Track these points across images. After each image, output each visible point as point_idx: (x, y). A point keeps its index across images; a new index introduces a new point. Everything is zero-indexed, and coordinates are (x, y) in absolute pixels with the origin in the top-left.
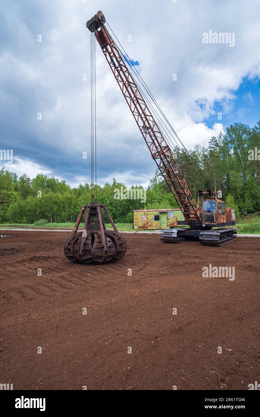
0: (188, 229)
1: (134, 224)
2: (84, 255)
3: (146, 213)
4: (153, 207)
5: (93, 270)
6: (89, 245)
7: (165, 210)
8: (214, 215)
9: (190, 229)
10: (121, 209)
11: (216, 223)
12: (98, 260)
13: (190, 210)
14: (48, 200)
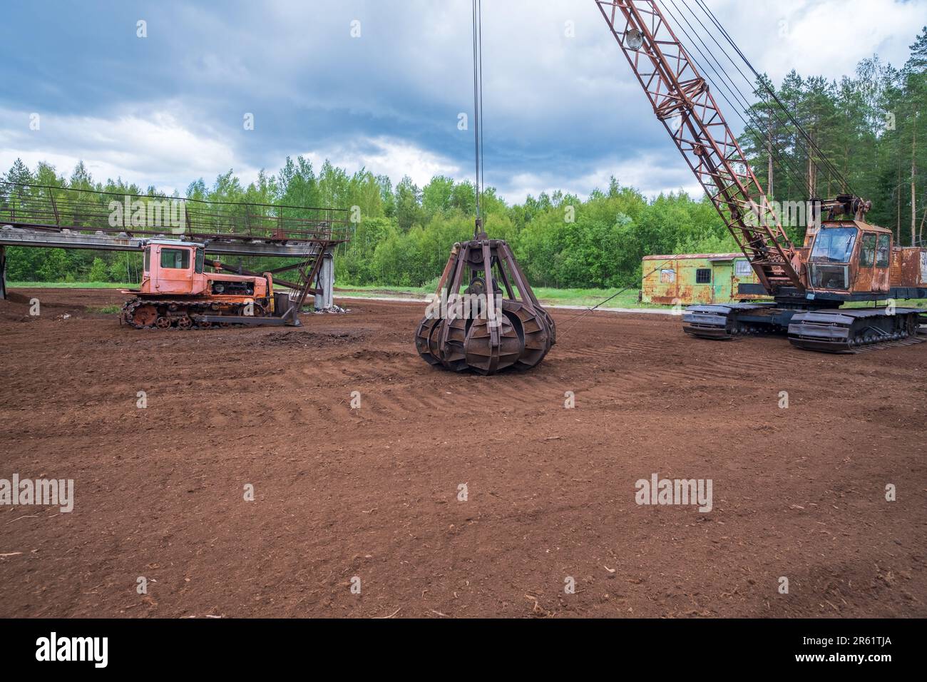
0: (766, 307)
1: (643, 290)
2: (451, 352)
3: (674, 263)
4: (701, 246)
5: (461, 386)
6: (461, 332)
7: (727, 255)
8: (846, 269)
9: (775, 306)
10: (621, 253)
11: (850, 290)
12: (478, 366)
13: (770, 254)
14: (450, 234)
